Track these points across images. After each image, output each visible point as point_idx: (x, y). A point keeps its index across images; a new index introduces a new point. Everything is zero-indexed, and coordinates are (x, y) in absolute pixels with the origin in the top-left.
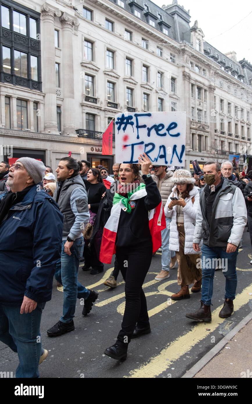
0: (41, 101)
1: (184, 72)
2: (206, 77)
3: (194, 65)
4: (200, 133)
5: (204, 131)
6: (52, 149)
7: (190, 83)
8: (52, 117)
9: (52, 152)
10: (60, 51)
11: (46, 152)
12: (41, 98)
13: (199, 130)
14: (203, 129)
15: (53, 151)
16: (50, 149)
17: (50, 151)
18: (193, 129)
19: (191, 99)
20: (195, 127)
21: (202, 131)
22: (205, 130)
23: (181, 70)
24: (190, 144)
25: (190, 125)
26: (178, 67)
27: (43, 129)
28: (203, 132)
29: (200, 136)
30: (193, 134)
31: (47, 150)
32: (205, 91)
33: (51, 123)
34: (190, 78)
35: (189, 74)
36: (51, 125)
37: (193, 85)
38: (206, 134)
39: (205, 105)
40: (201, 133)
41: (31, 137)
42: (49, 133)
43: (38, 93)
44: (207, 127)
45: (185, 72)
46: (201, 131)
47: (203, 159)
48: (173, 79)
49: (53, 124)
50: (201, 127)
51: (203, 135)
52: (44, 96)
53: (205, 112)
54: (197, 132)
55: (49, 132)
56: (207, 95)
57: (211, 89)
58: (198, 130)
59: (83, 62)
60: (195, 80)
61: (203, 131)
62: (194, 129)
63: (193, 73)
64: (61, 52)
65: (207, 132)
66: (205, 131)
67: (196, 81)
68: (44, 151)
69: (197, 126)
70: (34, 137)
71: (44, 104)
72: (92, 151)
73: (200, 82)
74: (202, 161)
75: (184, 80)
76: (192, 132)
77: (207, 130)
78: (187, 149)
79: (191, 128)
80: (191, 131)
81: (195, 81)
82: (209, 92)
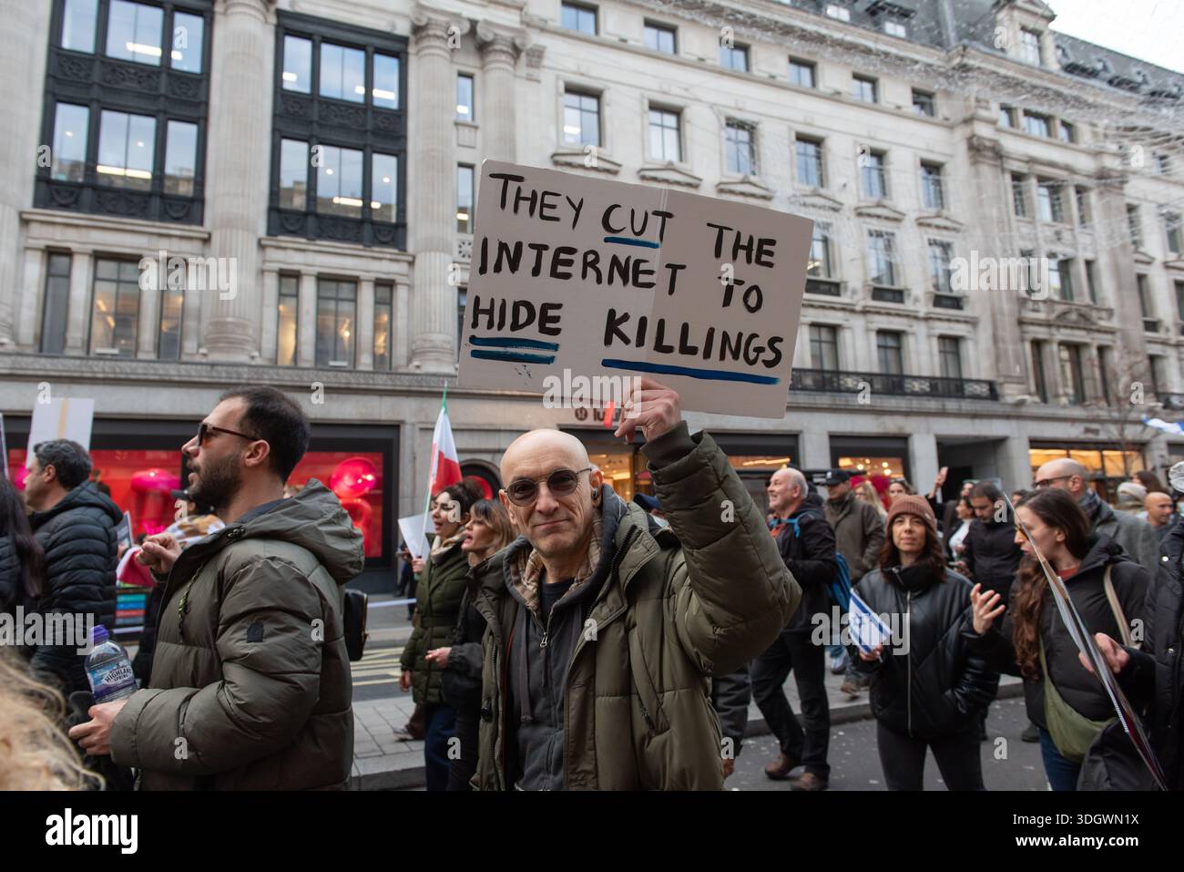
0: (398, 279)
1: (970, 139)
2: (1082, 146)
3: (1020, 113)
4: (1073, 335)
5: (1091, 330)
6: (423, 420)
7: (1003, 170)
8: (430, 321)
9: (421, 429)
10: (473, 130)
11: (402, 430)
12: (403, 268)
13: (1065, 327)
14: (1085, 322)
15: (424, 426)
16: (413, 420)
17: (413, 424)
18: (1032, 324)
19: (1014, 224)
20: (1042, 316)
21: (1079, 328)
22: (1093, 324)
23: (961, 133)
24: (1027, 377)
25: (1020, 312)
26: (951, 128)
27: (403, 362)
28: (1082, 333)
29: (1075, 348)
30: (1037, 344)
31: (403, 422)
32: (1080, 190)
33: (425, 340)
34: (998, 155)
35: (996, 142)
36: (427, 345)
37: (1017, 177)
38: (1105, 339)
39: (1084, 239)
40: (1078, 336)
41: (343, 386)
42: (418, 371)
43: (388, 256)
44: (1104, 314)
45: (975, 139)
46: (1072, 328)
47: (1096, 432)
48: (931, 167)
49: (431, 341)
50: (1073, 316)
51: (1086, 345)
52: (411, 264)
53: (1089, 263)
54: (1052, 335)
55: (418, 367)
56: (1088, 205)
57: (1109, 180)
58: (1059, 327)
59: (561, 151)
60: (1026, 159)
61: (1085, 329)
62: (1040, 325)
63: (1018, 138)
64: (479, 133)
65: (1106, 332)
66: (1093, 327)
67: (1032, 161)
68: (395, 427)
69: (1053, 311)
70: (355, 386)
71: (410, 287)
72: (581, 419)
73: (1052, 164)
74: (1091, 436)
75: (975, 163)
76: (1029, 336)
77: (1103, 323)
78: (1010, 395)
79: (1021, 322)
80: (1023, 332)
81: (1027, 162)
82: (1101, 193)
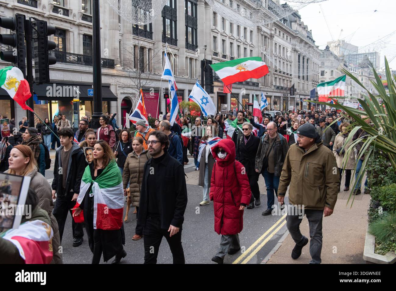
1: (258, 26)
2: (269, 28)
7: (261, 34)
23: (256, 24)
32: (268, 38)
34: (261, 30)
35: (261, 27)
48: (251, 32)
56: (269, 42)
57: (272, 36)
73: (266, 32)
75: (258, 32)
81: (263, 32)
